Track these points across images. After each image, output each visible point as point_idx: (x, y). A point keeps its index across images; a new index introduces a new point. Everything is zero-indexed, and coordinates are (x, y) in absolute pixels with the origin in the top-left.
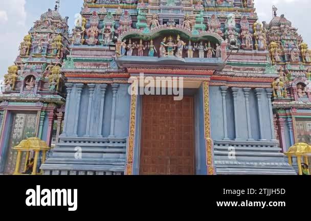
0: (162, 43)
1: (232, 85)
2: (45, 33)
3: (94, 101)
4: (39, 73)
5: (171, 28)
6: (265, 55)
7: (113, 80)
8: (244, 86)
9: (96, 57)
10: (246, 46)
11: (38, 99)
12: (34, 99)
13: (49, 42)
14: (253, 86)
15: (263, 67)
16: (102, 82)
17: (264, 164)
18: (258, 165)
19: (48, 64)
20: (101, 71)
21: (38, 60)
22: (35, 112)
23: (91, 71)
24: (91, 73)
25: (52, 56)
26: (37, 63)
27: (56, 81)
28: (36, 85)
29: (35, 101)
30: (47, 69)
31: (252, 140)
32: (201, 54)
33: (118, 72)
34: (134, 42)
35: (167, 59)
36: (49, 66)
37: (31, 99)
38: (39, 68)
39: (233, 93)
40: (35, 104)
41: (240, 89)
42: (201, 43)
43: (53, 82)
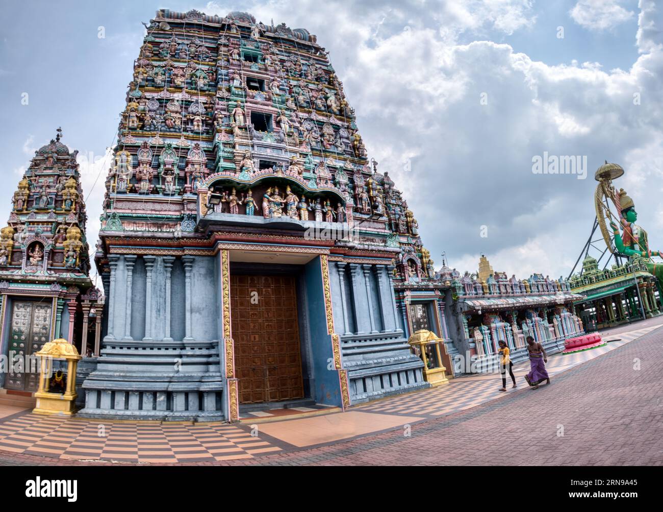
0: (266, 195)
1: (349, 261)
2: (49, 176)
3: (155, 284)
4: (48, 238)
5: (280, 175)
6: (383, 222)
7: (183, 251)
8: (363, 262)
9: (154, 212)
10: (362, 209)
11: (55, 279)
12: (47, 279)
13: (57, 189)
14: (374, 262)
15: (384, 238)
16: (166, 253)
17: (393, 359)
18: (387, 362)
19: (59, 224)
20: (165, 235)
21: (45, 218)
22: (49, 301)
23: (150, 234)
24: (149, 238)
25: (63, 212)
26: (43, 223)
27: (74, 251)
28: (46, 258)
29: (49, 283)
30: (59, 232)
31: (376, 332)
32: (319, 216)
33: (195, 238)
34: (225, 192)
35: (279, 221)
36: (61, 226)
37: (44, 278)
38: (47, 231)
39: (352, 271)
40: (48, 287)
41: (360, 266)
42: (319, 200)
43: (71, 253)
